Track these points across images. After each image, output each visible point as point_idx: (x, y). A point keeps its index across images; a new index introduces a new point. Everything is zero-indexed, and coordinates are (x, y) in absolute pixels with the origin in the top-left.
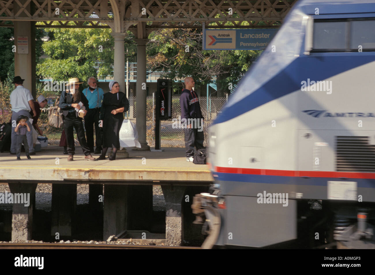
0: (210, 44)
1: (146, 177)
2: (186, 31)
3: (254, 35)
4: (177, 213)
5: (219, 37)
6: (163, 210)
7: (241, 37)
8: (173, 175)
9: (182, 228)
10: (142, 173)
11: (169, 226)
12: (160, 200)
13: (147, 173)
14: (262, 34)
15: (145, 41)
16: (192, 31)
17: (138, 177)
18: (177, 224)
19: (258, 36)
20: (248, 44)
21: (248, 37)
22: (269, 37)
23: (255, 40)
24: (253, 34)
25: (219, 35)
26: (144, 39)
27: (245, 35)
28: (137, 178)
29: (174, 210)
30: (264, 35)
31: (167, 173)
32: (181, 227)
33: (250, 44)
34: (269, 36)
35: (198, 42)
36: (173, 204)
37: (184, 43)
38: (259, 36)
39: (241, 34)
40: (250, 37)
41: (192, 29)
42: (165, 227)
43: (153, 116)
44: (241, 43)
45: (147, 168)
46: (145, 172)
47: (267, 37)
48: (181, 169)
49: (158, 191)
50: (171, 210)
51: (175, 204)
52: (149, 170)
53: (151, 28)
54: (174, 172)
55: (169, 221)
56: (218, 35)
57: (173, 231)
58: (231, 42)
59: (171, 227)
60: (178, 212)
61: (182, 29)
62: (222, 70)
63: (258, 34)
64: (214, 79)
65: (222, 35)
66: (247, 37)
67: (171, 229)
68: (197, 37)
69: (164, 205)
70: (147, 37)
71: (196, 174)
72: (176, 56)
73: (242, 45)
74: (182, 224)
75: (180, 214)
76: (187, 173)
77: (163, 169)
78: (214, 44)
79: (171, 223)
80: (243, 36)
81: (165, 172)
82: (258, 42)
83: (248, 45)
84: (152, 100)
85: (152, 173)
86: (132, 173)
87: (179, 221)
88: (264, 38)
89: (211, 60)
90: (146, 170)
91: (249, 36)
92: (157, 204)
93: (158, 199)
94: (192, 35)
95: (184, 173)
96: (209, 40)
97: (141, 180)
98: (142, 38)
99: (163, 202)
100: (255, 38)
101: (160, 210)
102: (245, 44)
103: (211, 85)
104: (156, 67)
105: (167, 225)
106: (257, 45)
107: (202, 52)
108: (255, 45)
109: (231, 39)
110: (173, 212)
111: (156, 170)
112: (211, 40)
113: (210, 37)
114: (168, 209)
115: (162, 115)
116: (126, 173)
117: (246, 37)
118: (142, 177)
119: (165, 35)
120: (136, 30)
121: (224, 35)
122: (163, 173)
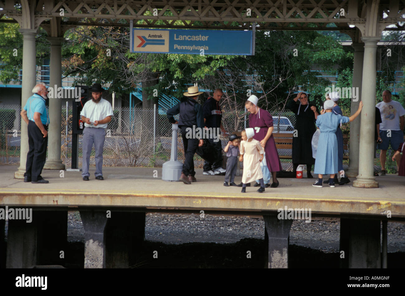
0: (139, 46)
1: (61, 202)
2: (107, 30)
3: (190, 37)
4: (98, 244)
5: (150, 38)
6: (79, 241)
7: (175, 39)
8: (94, 199)
9: (103, 262)
10: (57, 196)
11: (89, 260)
12: (75, 228)
13: (63, 197)
14: (199, 36)
15: (60, 39)
16: (114, 30)
17: (53, 202)
18: (98, 258)
19: (194, 38)
20: (183, 46)
21: (184, 39)
22: (208, 40)
23: (191, 43)
24: (189, 35)
25: (150, 36)
26: (59, 38)
27: (180, 36)
28: (51, 203)
29: (94, 241)
30: (201, 37)
31: (87, 197)
32: (102, 260)
33: (186, 47)
34: (208, 38)
35: (121, 43)
36: (93, 233)
37: (104, 43)
38: (196, 38)
39: (175, 35)
40: (186, 39)
41: (114, 28)
42: (84, 261)
43: (67, 129)
44: (175, 45)
45: (63, 191)
46: (61, 196)
47: (205, 40)
48: (104, 192)
49: (72, 218)
50: (91, 241)
51: (96, 233)
52: (65, 193)
53: (68, 25)
54: (96, 195)
55: (88, 253)
56: (148, 35)
57: (93, 265)
58: (163, 44)
59: (90, 261)
60: (100, 243)
61: (102, 27)
62: (149, 77)
63: (195, 36)
64: (139, 86)
65: (153, 36)
66: (182, 39)
67: (90, 263)
68: (120, 37)
69: (79, 235)
70: (62, 36)
71: (122, 197)
72: (95, 59)
73: (176, 48)
74: (103, 257)
75: (102, 245)
76: (111, 196)
77: (82, 192)
78: (144, 46)
79: (90, 255)
80: (177, 37)
81: (85, 196)
82: (195, 46)
83: (183, 48)
84: (65, 110)
85: (69, 197)
86: (45, 197)
87: (100, 254)
88: (202, 40)
89: (136, 65)
90: (62, 193)
91: (185, 37)
92: (71, 234)
93: (72, 227)
94: (114, 34)
95: (107, 197)
96: (138, 42)
97: (56, 205)
98: (56, 36)
99: (78, 231)
100: (191, 40)
101: (75, 240)
102: (179, 47)
103: (135, 94)
104: (71, 71)
105: (86, 258)
106: (194, 49)
107: (125, 55)
108: (192, 49)
109: (164, 41)
110: (93, 242)
111: (74, 193)
112: (140, 42)
113: (139, 37)
114: (88, 240)
115: (80, 128)
116: (38, 197)
117: (180, 39)
118: (57, 201)
119: (82, 33)
120: (49, 27)
121: (155, 35)
122: (83, 197)
